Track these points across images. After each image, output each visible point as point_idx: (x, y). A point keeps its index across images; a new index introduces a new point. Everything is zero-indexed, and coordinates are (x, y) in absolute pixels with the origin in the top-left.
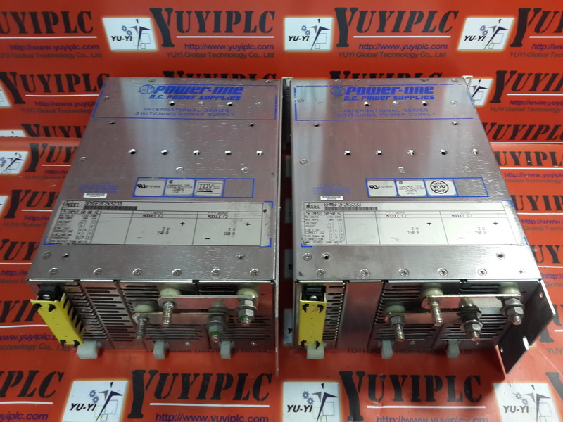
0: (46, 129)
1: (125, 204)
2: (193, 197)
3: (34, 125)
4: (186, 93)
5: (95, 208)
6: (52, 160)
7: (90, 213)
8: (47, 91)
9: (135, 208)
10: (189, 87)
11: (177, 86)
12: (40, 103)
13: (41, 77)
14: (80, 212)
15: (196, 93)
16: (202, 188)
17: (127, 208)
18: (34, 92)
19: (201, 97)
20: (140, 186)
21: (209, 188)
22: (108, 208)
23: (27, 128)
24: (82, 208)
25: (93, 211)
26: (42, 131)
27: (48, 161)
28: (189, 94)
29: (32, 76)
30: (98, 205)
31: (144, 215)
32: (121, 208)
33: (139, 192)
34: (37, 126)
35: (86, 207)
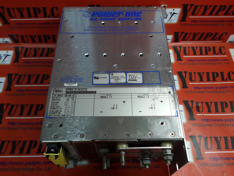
0: (22, 37)
1: (89, 90)
2: (126, 84)
3: (16, 35)
4: (110, 16)
5: (72, 92)
6: (27, 55)
7: (70, 96)
8: (22, 17)
9: (95, 92)
10: (111, 13)
11: (104, 12)
12: (19, 23)
13: (19, 9)
14: (64, 95)
15: (116, 16)
16: (131, 78)
17: (90, 92)
18: (15, 17)
19: (119, 18)
20: (95, 78)
21: (134, 78)
22: (80, 93)
23: (11, 37)
24: (64, 93)
25: (72, 95)
26: (20, 38)
27: (25, 56)
28: (111, 17)
29: (13, 9)
30: (73, 91)
31: (101, 97)
32: (87, 92)
33: (96, 81)
34: (17, 36)
35: (67, 92)
